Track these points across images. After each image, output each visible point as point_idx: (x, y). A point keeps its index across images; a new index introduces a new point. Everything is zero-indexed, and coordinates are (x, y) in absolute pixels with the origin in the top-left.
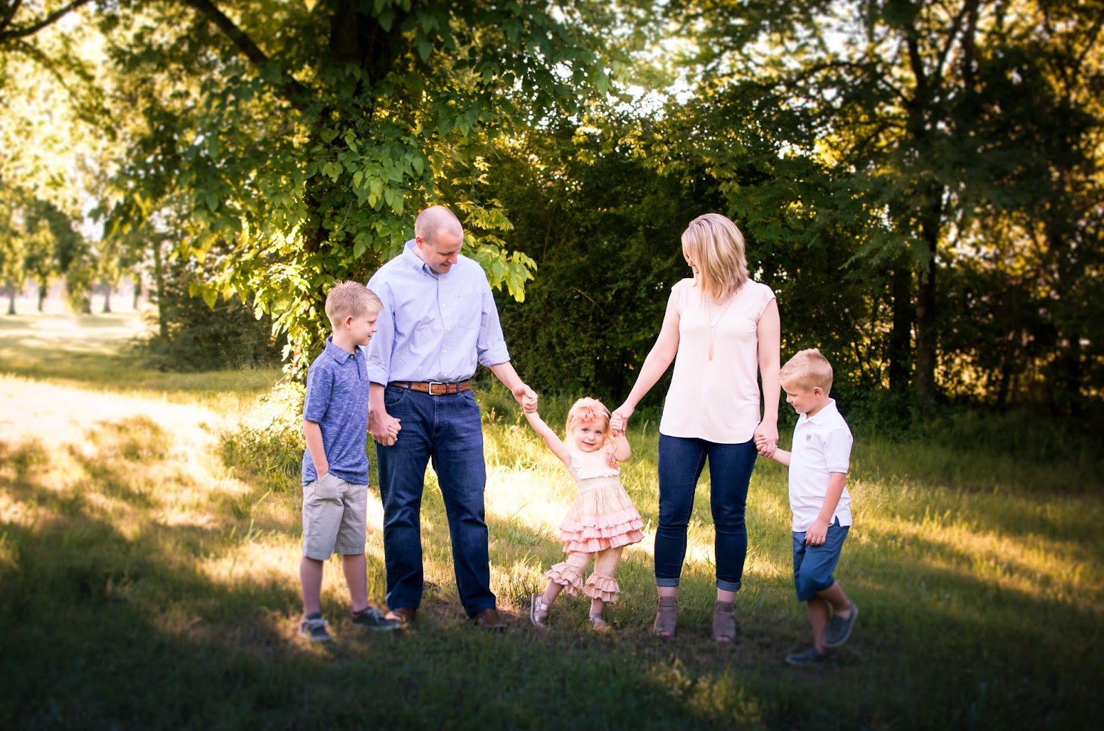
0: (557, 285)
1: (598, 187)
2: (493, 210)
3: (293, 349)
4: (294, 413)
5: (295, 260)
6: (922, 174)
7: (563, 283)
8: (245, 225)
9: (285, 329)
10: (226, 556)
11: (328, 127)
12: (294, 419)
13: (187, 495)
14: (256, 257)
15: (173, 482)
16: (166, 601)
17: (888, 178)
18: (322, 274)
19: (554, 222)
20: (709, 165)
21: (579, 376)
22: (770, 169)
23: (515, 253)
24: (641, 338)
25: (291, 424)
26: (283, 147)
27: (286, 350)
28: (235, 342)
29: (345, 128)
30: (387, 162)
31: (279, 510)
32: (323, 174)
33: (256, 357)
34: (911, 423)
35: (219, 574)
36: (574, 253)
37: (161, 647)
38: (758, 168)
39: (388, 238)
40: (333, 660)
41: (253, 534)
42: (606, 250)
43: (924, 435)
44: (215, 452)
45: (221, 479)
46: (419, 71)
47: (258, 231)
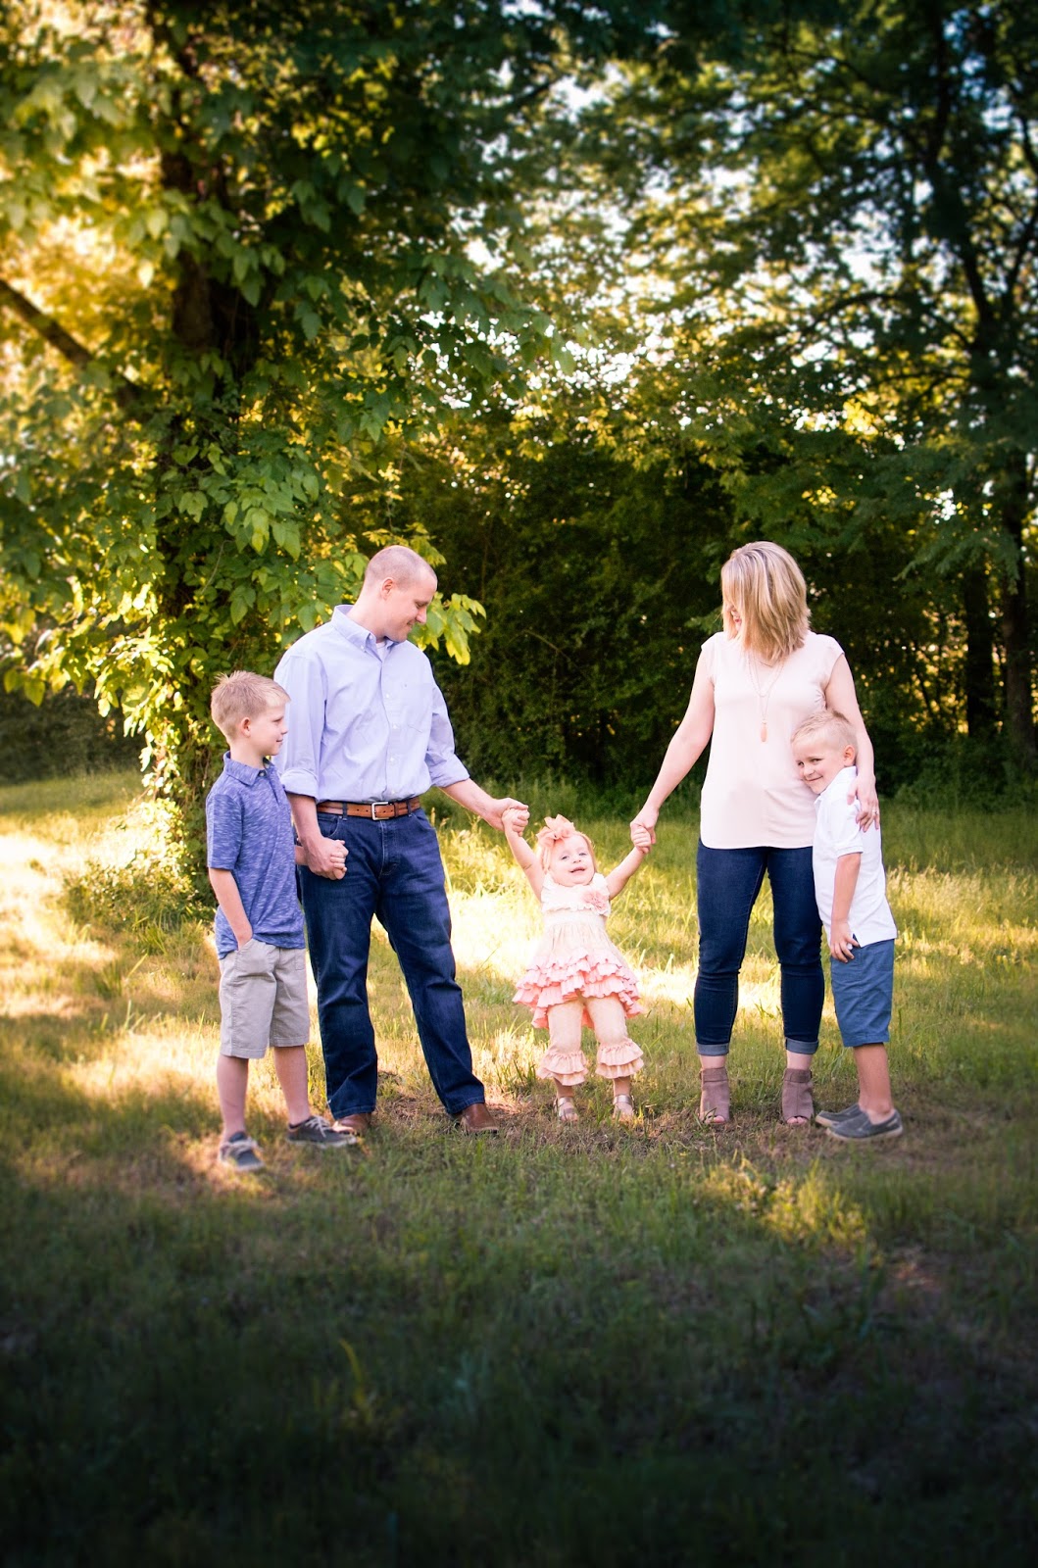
0: (504, 628)
1: (549, 489)
2: (416, 539)
3: (155, 752)
4: (163, 841)
5: (149, 629)
6: (1000, 442)
7: (512, 625)
8: (77, 587)
9: (142, 725)
10: (101, 1059)
11: (181, 443)
12: (164, 849)
13: (30, 972)
14: (93, 629)
15: (8, 952)
16: (30, 1130)
17: (953, 451)
18: (188, 646)
19: (492, 541)
20: (704, 450)
21: (544, 752)
22: (787, 450)
23: (455, 596)
24: (628, 695)
25: (160, 857)
26: (120, 474)
27: (145, 755)
28: (60, 740)
29: (206, 442)
30: (270, 485)
31: (159, 981)
32: (181, 510)
33: (91, 757)
34: (1005, 783)
35: (94, 1083)
36: (525, 583)
37: (34, 1198)
38: (771, 450)
39: (277, 591)
40: (272, 1197)
41: (132, 1022)
42: (568, 575)
43: (1025, 799)
44: (59, 902)
45: (74, 943)
46: (299, 356)
47: (95, 594)
